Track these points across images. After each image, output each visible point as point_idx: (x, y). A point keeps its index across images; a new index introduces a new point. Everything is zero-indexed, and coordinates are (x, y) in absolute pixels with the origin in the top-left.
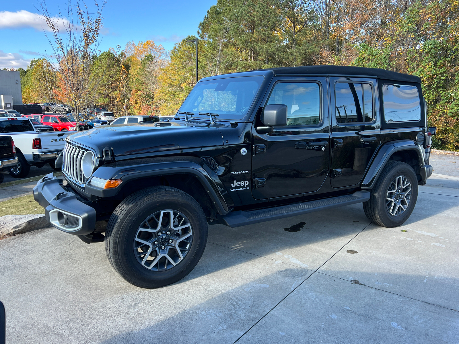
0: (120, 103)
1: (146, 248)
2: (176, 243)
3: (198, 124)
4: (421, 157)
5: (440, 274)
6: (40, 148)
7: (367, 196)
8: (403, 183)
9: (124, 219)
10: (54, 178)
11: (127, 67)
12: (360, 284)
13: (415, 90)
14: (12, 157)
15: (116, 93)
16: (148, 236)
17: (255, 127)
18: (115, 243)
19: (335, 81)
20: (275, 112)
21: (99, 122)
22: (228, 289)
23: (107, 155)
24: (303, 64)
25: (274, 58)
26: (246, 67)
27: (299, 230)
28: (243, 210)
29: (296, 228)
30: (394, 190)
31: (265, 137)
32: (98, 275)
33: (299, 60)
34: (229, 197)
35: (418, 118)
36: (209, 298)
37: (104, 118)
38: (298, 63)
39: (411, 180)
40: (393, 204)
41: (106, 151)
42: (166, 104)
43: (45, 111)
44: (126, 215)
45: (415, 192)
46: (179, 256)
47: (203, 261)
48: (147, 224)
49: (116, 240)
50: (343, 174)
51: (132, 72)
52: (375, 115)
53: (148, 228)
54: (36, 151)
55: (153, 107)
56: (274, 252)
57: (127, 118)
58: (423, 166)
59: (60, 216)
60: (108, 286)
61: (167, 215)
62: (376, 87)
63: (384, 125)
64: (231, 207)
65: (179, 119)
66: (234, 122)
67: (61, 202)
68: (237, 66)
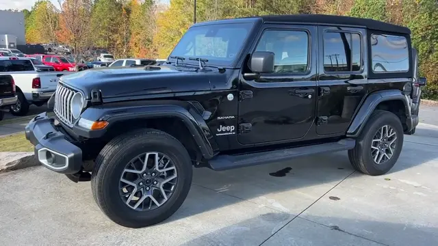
0: (120, 46)
1: (131, 188)
2: (160, 185)
3: (187, 69)
4: (407, 107)
5: (420, 223)
6: (39, 87)
7: (352, 144)
8: (389, 132)
9: (109, 160)
10: (46, 118)
11: (128, 11)
12: (340, 230)
13: (404, 41)
14: (13, 95)
15: (116, 35)
16: (133, 177)
17: (243, 73)
18: (100, 183)
19: (324, 30)
20: (262, 59)
21: (98, 64)
22: (210, 230)
23: (95, 96)
24: (300, 11)
25: (271, 6)
26: (243, 13)
27: (284, 175)
28: (229, 154)
29: (281, 173)
30: (379, 138)
31: (252, 83)
32: (85, 213)
33: (295, 8)
34: (215, 141)
35: (406, 68)
36: (191, 239)
37: (103, 60)
38: (295, 11)
39: (396, 129)
40: (378, 153)
41: (94, 93)
42: (164, 48)
43: (47, 51)
44: (112, 156)
45: (400, 141)
46: (163, 198)
47: (187, 202)
48: (133, 165)
49: (101, 180)
50: (329, 122)
51: (132, 16)
52: (363, 64)
53: (133, 169)
54: (36, 91)
55: (152, 50)
56: (258, 196)
57: (125, 61)
58: (409, 116)
59: (48, 155)
60: (93, 225)
61: (152, 157)
62: (365, 38)
63: (372, 75)
64: (217, 151)
65: (170, 63)
66: (221, 68)
67: (50, 141)
68: (235, 12)
